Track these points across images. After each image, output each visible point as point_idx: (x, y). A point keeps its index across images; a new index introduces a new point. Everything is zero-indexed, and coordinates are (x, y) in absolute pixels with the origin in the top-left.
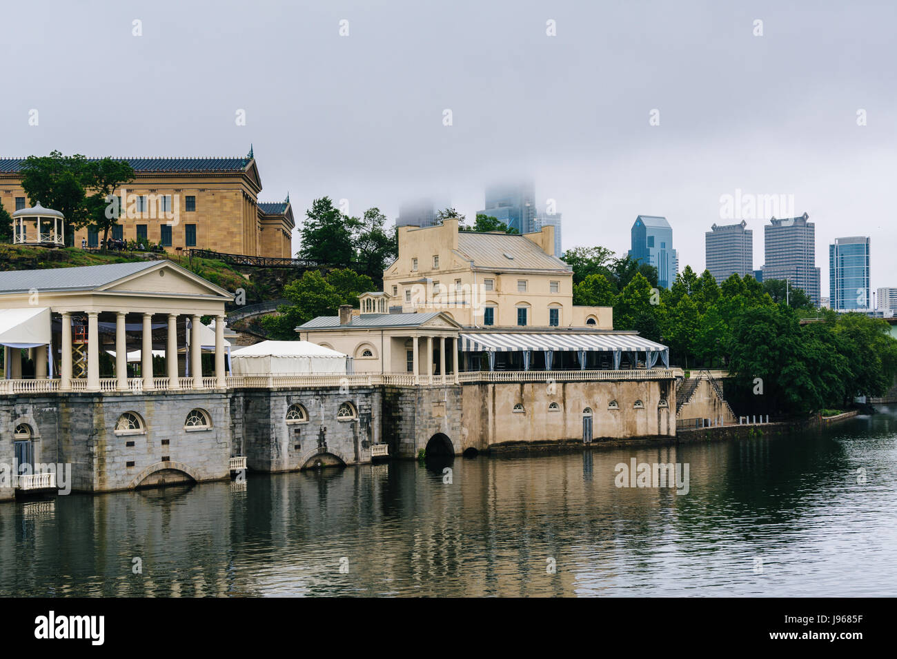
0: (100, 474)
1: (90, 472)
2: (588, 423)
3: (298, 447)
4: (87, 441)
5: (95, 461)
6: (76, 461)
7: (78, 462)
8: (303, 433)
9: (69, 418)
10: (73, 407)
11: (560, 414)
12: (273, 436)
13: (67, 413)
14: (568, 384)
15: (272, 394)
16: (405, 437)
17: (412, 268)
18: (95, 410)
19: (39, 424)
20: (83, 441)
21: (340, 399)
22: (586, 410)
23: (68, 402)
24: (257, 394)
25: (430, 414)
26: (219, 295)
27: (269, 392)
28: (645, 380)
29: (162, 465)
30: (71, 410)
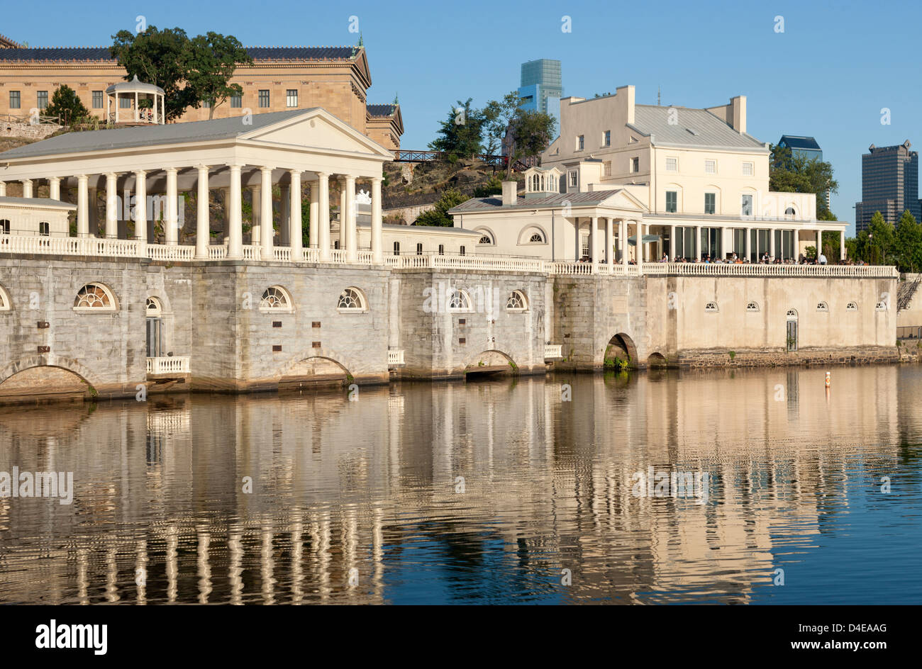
0: (243, 357)
1: (231, 356)
2: (792, 329)
3: (462, 341)
4: (228, 319)
5: (238, 342)
6: (215, 342)
7: (217, 344)
8: (468, 324)
9: (206, 291)
10: (211, 277)
11: (761, 314)
12: (435, 326)
13: (203, 285)
14: (770, 280)
15: (434, 276)
16: (581, 335)
17: (577, 148)
18: (237, 282)
19: (171, 298)
20: (223, 319)
21: (510, 287)
22: (790, 313)
23: (204, 272)
24: (416, 276)
25: (611, 309)
26: (377, 153)
27: (431, 274)
28: (859, 278)
29: (313, 352)
30: (209, 282)
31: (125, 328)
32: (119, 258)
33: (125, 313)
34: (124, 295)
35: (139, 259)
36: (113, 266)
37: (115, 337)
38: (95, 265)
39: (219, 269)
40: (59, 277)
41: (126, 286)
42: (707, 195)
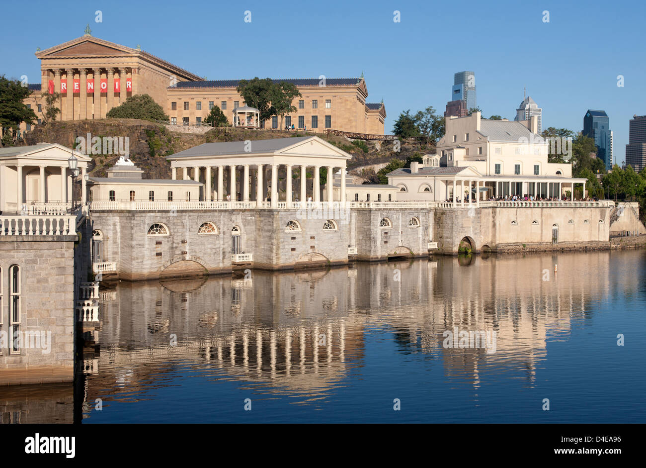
0: (277, 254)
1: (271, 253)
2: (555, 233)
3: (386, 242)
4: (270, 236)
5: (274, 247)
6: (264, 246)
7: (265, 248)
8: (389, 234)
9: (261, 223)
10: (263, 217)
11: (539, 226)
12: (372, 236)
13: (260, 220)
14: (544, 209)
15: (372, 212)
16: (447, 238)
17: (453, 141)
18: (275, 219)
19: (245, 226)
20: (268, 236)
21: (411, 216)
22: (554, 225)
23: (260, 214)
24: (364, 212)
25: (462, 225)
26: (343, 156)
28: (590, 207)
29: (311, 251)
30: (262, 219)
31: (221, 242)
32: (219, 210)
33: (222, 235)
34: (221, 227)
35: (228, 210)
36: (216, 214)
37: (217, 246)
38: (208, 213)
39: (267, 213)
40: (192, 220)
41: (222, 223)
42: (516, 166)
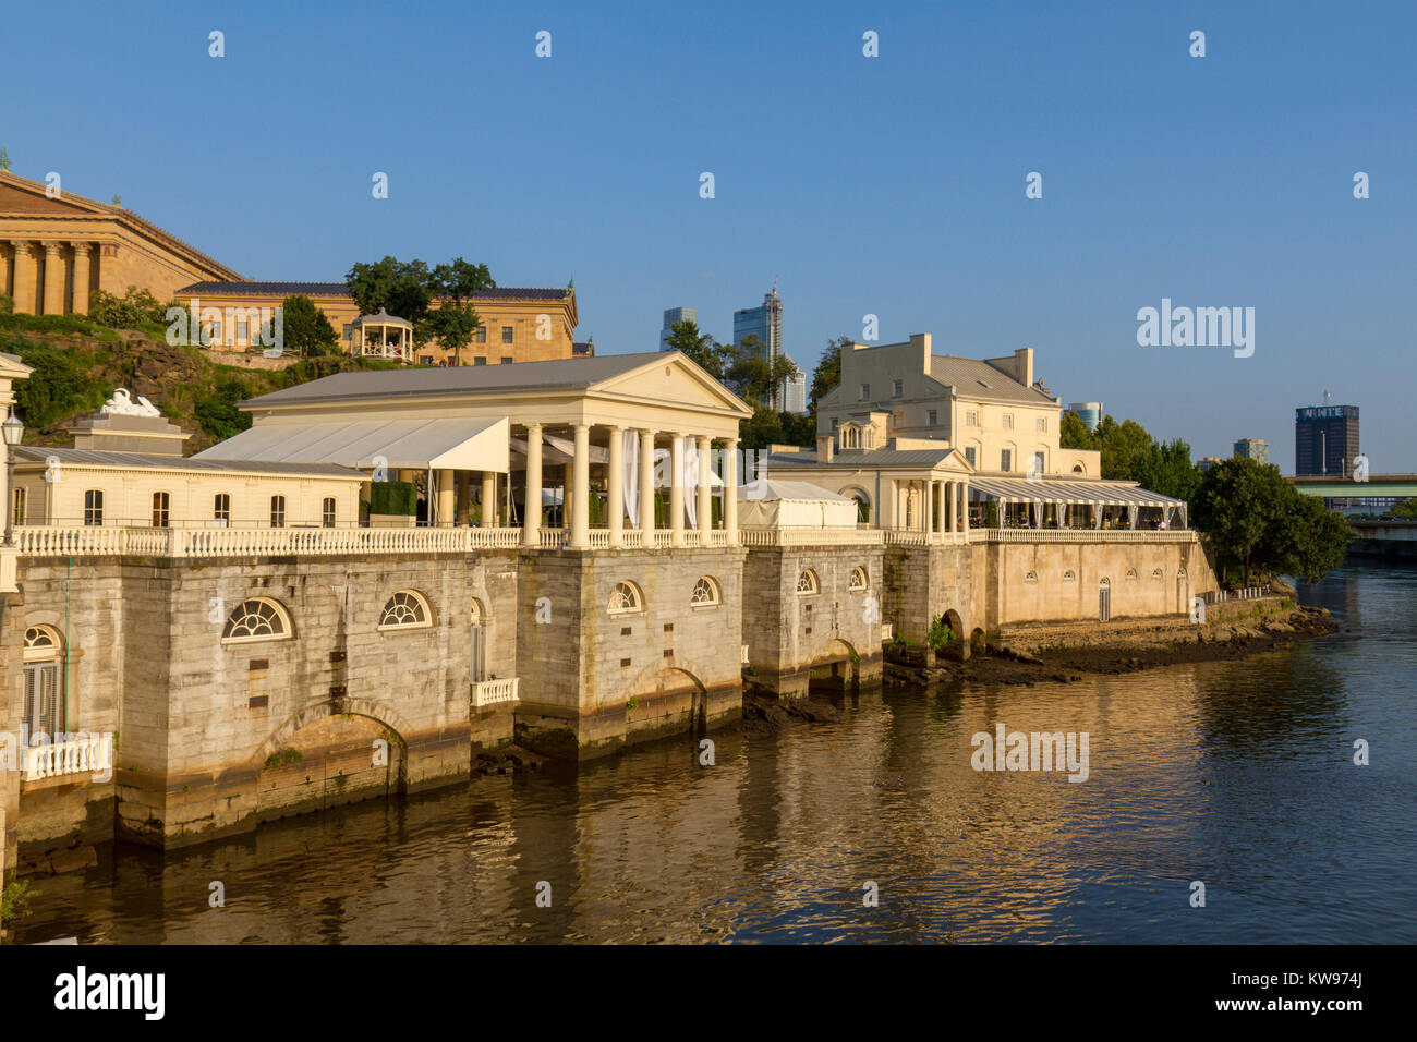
0: (588, 679)
1: (572, 677)
2: (1104, 598)
3: (808, 631)
4: (569, 628)
5: (582, 659)
6: (549, 657)
7: (552, 660)
8: (814, 610)
9: (537, 589)
10: (545, 571)
11: (1077, 583)
12: (783, 616)
13: (535, 581)
14: (1085, 546)
15: (784, 555)
16: (913, 614)
17: (862, 397)
18: (583, 579)
19: (493, 597)
20: (562, 627)
21: (853, 564)
22: (1103, 581)
23: (536, 564)
24: (760, 555)
25: (943, 583)
27: (781, 553)
28: (1163, 543)
29: (664, 663)
30: (543, 577)
31: (443, 651)
32: (438, 553)
33: (444, 630)
34: (444, 604)
35: (464, 553)
36: (431, 566)
37: (432, 664)
38: (409, 565)
39: (557, 561)
40: (362, 586)
41: (446, 592)
42: (1003, 451)
